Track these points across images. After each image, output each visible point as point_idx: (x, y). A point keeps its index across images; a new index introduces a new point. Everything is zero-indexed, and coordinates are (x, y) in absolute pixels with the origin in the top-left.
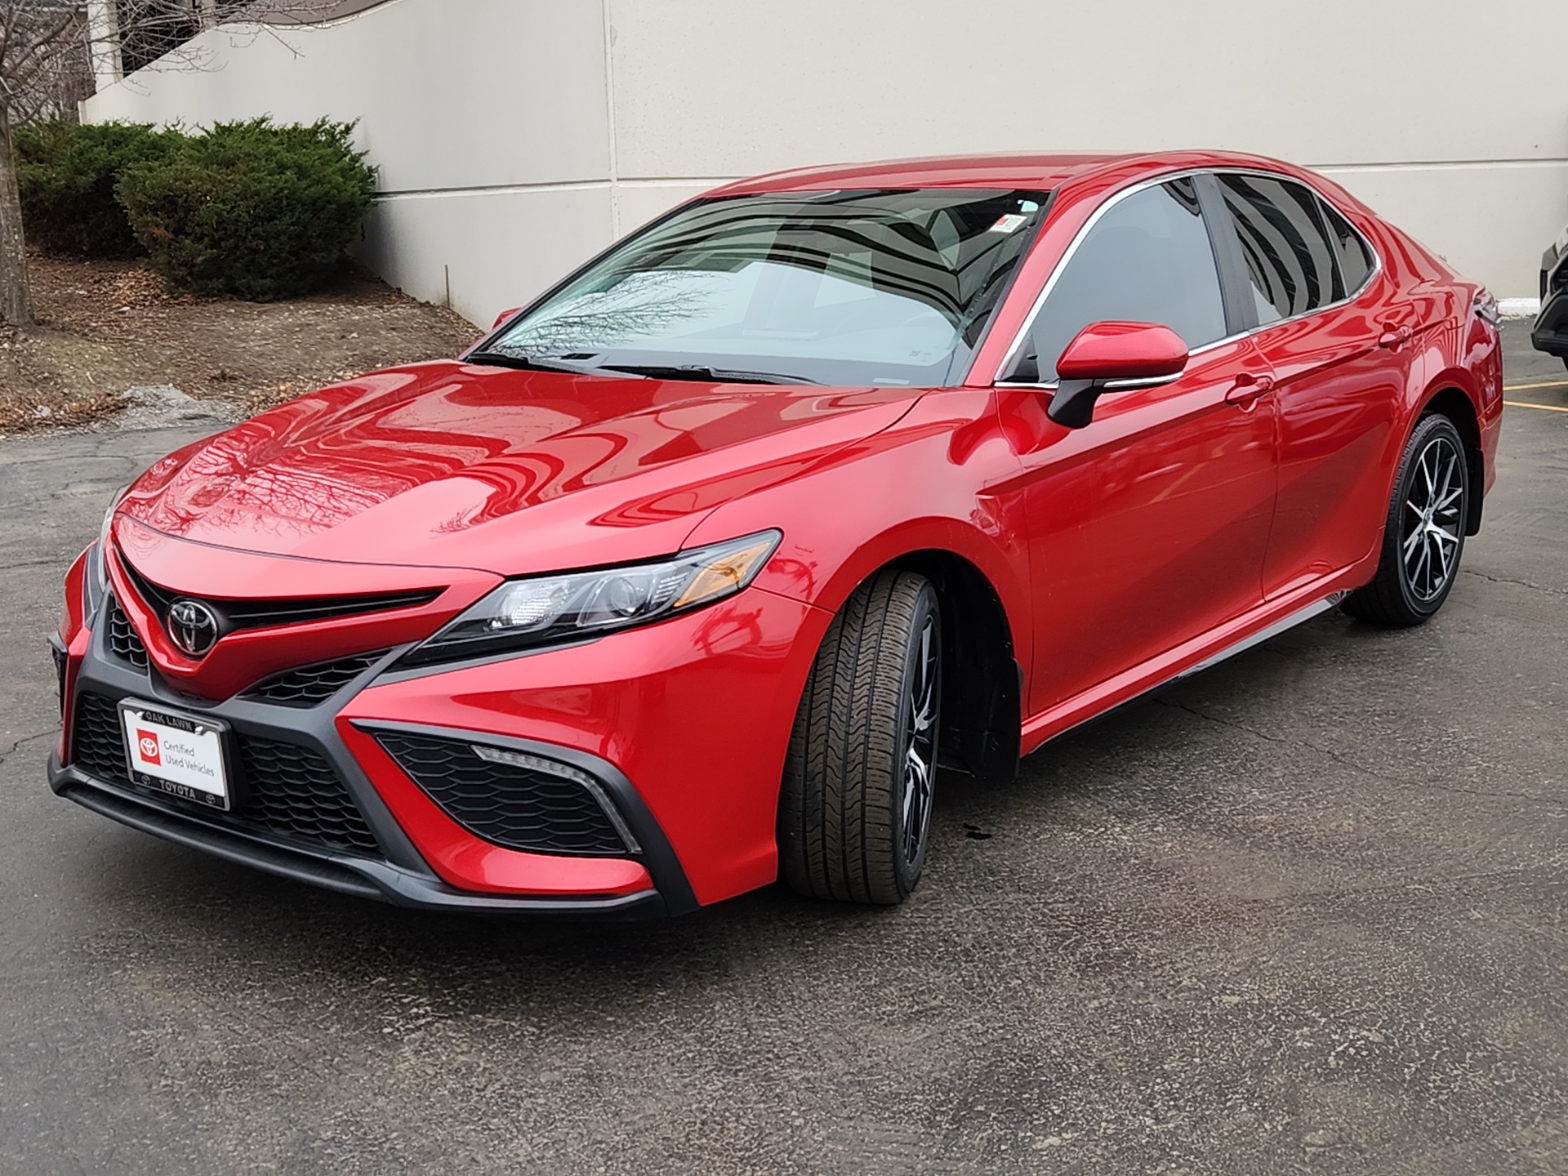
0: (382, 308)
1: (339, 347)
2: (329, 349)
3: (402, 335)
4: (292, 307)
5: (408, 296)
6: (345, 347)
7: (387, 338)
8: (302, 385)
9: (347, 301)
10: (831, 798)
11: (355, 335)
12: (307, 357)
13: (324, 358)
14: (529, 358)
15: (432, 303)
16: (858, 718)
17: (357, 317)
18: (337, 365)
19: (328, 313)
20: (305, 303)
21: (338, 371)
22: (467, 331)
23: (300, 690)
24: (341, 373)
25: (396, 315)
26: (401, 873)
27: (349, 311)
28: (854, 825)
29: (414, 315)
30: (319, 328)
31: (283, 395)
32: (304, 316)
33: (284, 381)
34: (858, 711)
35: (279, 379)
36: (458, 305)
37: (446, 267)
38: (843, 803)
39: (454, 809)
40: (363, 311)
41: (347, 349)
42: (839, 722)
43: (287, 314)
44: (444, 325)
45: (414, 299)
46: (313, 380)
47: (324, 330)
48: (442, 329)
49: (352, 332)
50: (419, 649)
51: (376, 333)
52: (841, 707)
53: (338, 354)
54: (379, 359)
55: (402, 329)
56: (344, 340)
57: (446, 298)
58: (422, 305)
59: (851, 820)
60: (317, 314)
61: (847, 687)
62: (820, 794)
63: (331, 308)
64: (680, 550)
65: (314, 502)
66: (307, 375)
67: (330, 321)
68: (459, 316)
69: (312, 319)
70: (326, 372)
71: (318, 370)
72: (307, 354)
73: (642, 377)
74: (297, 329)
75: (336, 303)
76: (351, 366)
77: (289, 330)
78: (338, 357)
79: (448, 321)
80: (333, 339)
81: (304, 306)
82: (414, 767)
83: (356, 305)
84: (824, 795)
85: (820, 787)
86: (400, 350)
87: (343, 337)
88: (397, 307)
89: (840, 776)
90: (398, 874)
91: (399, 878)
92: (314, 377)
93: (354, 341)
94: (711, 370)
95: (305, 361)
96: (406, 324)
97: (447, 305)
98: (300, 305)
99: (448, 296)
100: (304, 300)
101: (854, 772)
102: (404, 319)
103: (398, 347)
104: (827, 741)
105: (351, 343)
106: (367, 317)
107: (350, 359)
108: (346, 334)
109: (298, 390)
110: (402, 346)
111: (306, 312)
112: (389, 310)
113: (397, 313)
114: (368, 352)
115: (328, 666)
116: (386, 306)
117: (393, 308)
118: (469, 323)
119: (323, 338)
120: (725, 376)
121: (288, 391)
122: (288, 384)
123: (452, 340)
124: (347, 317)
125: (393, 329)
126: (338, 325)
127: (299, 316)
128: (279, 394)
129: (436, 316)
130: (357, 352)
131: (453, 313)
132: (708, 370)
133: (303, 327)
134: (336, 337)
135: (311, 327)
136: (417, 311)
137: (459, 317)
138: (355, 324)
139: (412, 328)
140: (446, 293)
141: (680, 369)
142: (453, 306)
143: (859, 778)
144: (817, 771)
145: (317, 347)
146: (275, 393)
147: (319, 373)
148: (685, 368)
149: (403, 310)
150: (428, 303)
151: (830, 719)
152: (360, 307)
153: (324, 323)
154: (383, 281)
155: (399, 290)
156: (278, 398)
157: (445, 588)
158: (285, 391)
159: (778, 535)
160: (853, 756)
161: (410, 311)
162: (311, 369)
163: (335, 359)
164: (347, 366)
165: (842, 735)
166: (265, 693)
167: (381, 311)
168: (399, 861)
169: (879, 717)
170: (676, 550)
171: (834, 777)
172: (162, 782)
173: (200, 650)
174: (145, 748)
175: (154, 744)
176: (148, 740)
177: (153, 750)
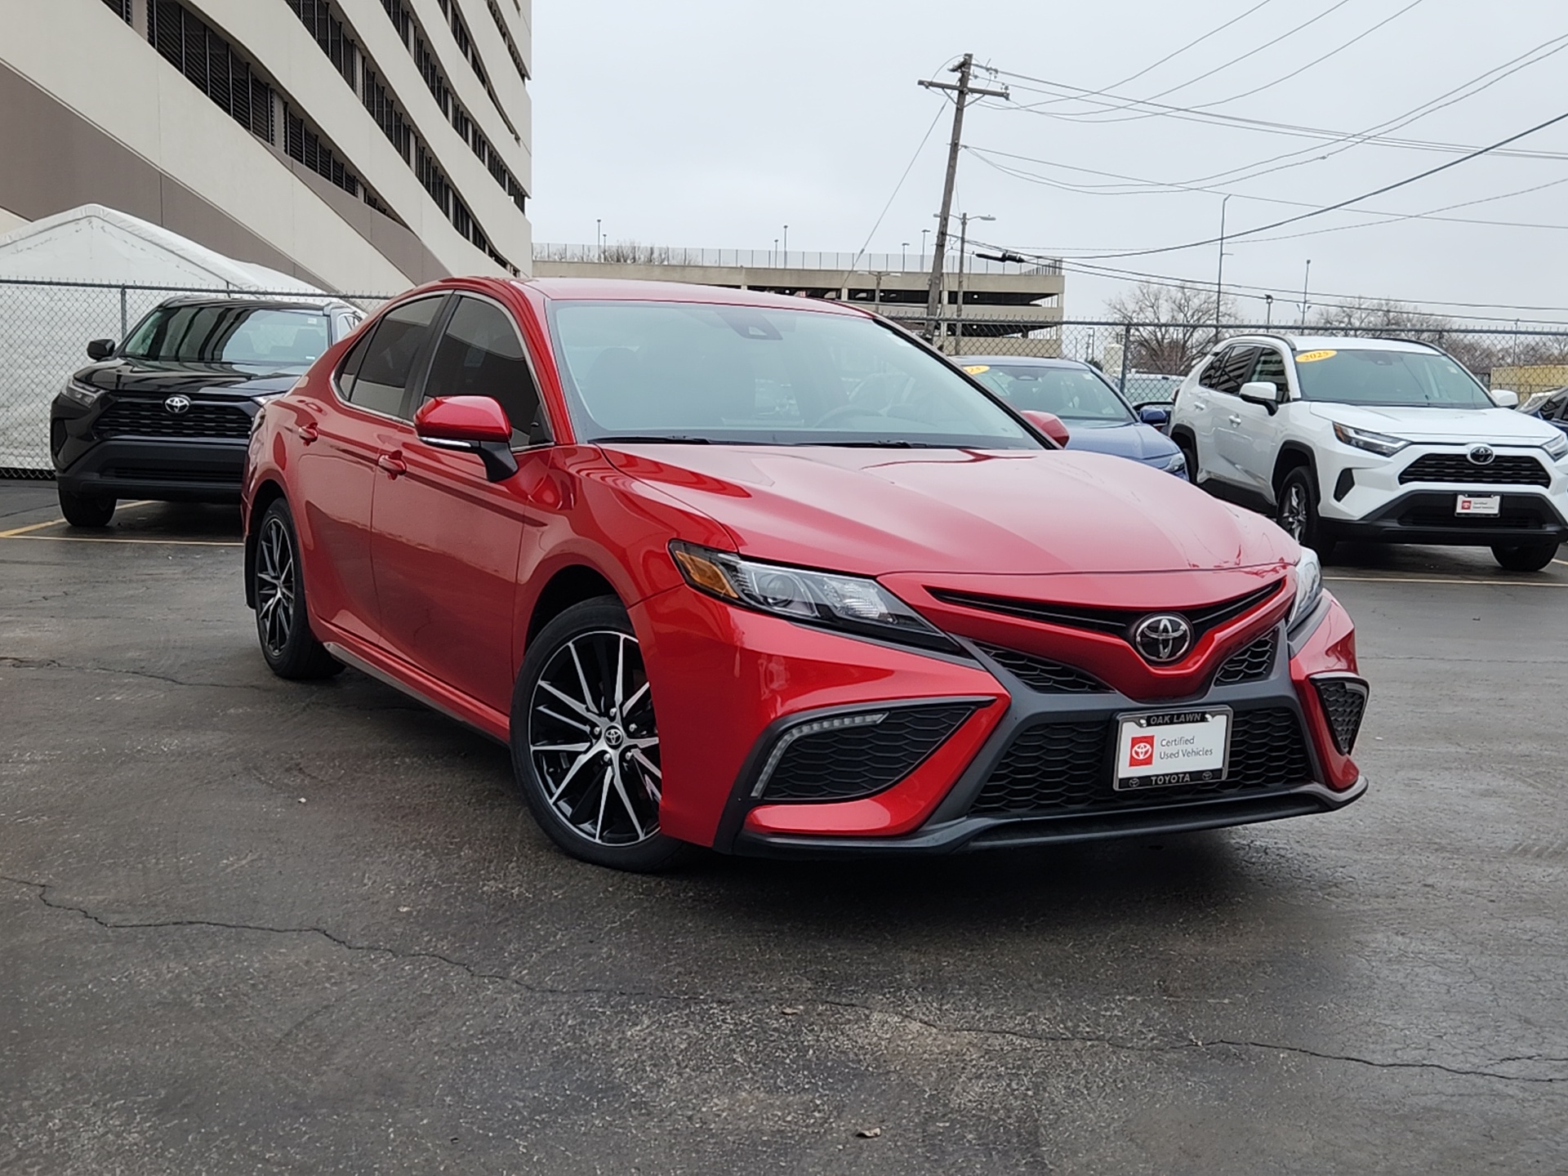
172: (1154, 778)
173: (1175, 654)
174: (1137, 753)
175: (1148, 746)
176: (1142, 745)
177: (1146, 752)
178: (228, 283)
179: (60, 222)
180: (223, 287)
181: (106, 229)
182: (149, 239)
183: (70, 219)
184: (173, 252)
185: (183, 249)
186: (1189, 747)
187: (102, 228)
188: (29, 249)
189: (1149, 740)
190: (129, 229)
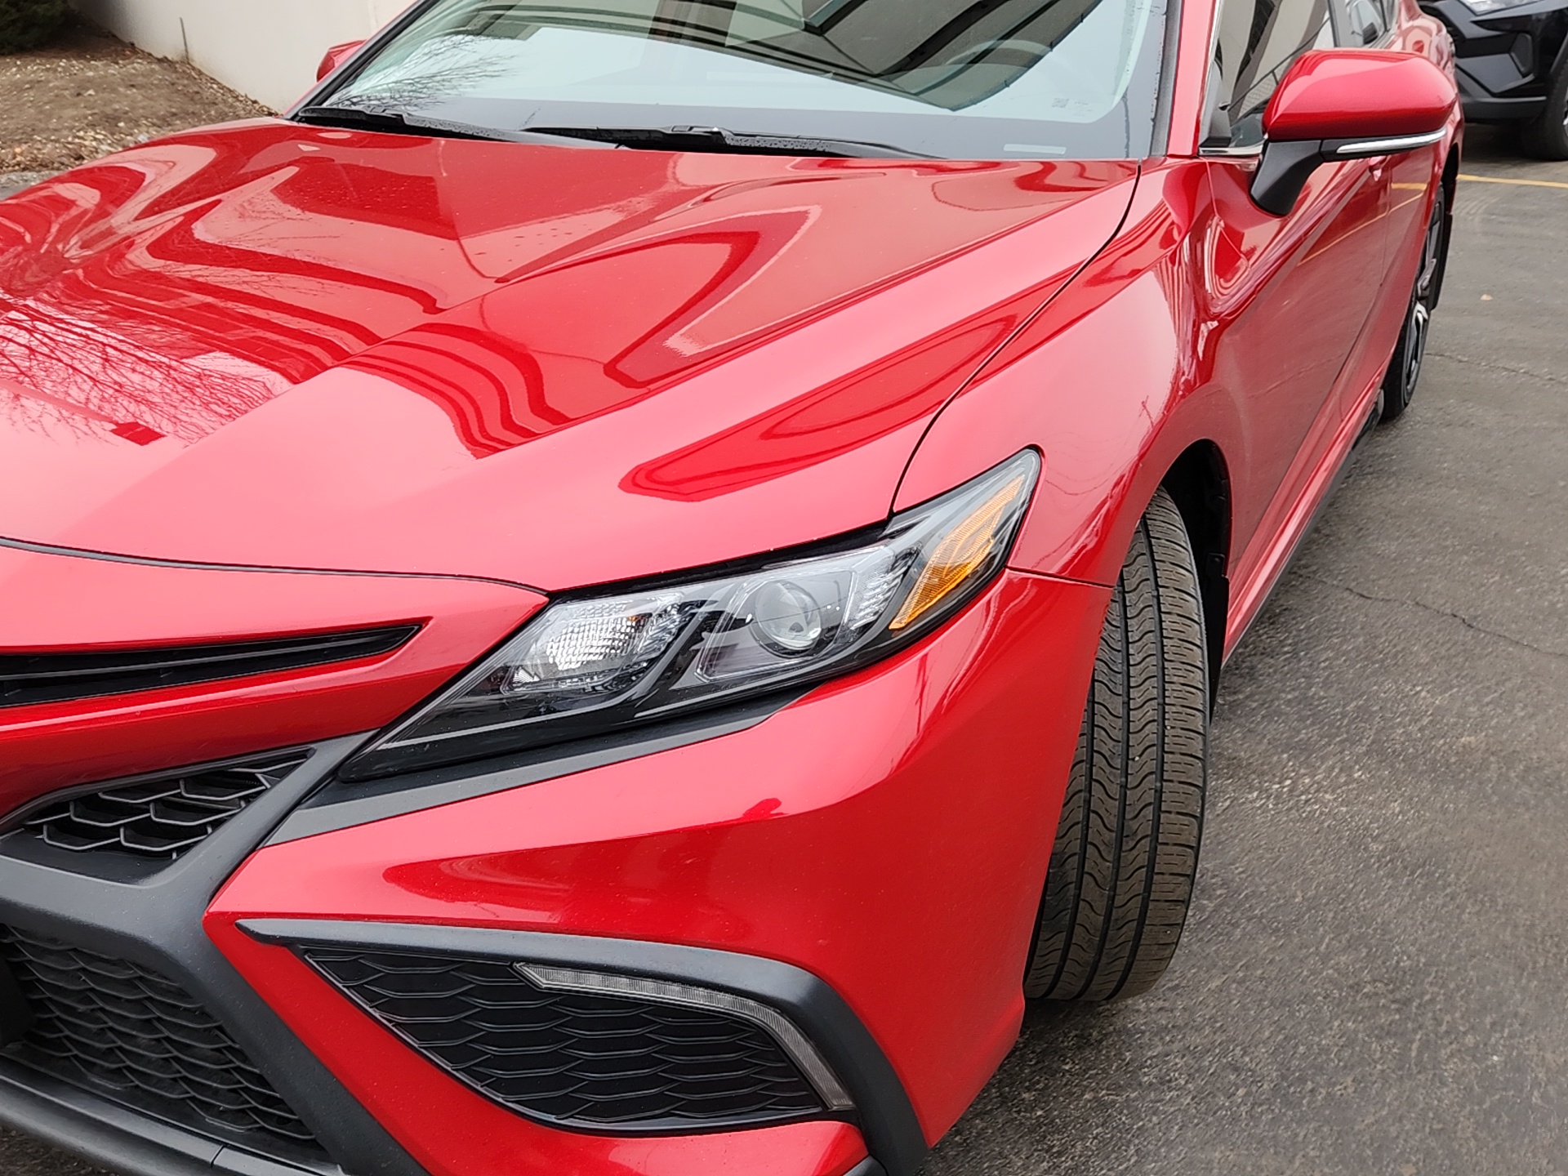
0: (117, 63)
1: (75, 105)
2: (63, 107)
3: (142, 91)
4: (18, 63)
5: (143, 51)
6: (82, 105)
7: (127, 96)
8: (40, 146)
9: (79, 57)
10: (1090, 891)
11: (91, 92)
12: (41, 116)
13: (61, 117)
14: (404, 116)
15: (170, 58)
16: (1141, 763)
17: (91, 74)
18: (77, 124)
19: (60, 69)
20: (33, 58)
21: (78, 131)
22: (212, 88)
23: (114, 832)
24: (81, 134)
25: (133, 71)
27: (82, 66)
28: (1124, 930)
29: (153, 70)
30: (51, 85)
31: (19, 158)
32: (34, 72)
33: (19, 142)
34: (1141, 748)
35: (13, 141)
36: (198, 60)
37: (181, 20)
38: (1112, 898)
39: (480, 1077)
40: (97, 66)
41: (85, 107)
42: (1108, 769)
43: (14, 69)
44: (186, 82)
45: (150, 54)
46: (52, 141)
47: (57, 88)
48: (185, 86)
49: (88, 89)
50: (374, 751)
51: (114, 90)
52: (1111, 743)
53: (75, 113)
54: (120, 118)
55: (142, 87)
56: (80, 97)
57: (184, 53)
58: (160, 61)
59: (1120, 923)
60: (48, 70)
61: (1117, 705)
62: (1073, 886)
63: (62, 64)
64: (892, 514)
65: (85, 371)
66: (44, 136)
67: (62, 78)
68: (200, 71)
69: (42, 76)
70: (65, 132)
71: (56, 130)
72: (41, 112)
73: (612, 146)
74: (27, 86)
75: (67, 58)
76: (93, 126)
77: (18, 87)
78: (76, 116)
79: (189, 77)
80: (68, 97)
81: (32, 61)
82: (388, 1006)
83: (89, 60)
84: (1079, 887)
85: (1073, 876)
86: (143, 108)
87: (79, 94)
88: (133, 63)
89: (1110, 858)
92: (53, 138)
93: (92, 99)
94: (724, 133)
95: (40, 120)
96: (145, 80)
97: (186, 60)
98: (28, 60)
99: (186, 51)
100: (32, 55)
101: (1135, 852)
102: (143, 75)
103: (140, 105)
104: (1088, 802)
105: (89, 101)
106: (102, 73)
107: (90, 118)
108: (82, 92)
109: (35, 152)
110: (145, 103)
111: (35, 68)
112: (125, 66)
113: (134, 68)
114: (108, 110)
115: (173, 783)
116: (121, 62)
117: (129, 64)
118: (212, 79)
119: (57, 96)
120: (749, 142)
121: (25, 154)
122: (24, 147)
123: (197, 97)
124: (80, 74)
125: (133, 86)
126: (73, 82)
127: (28, 72)
128: (14, 158)
129: (176, 71)
130: (96, 111)
131: (194, 69)
132: (719, 133)
133: (34, 84)
134: (71, 95)
135: (42, 84)
136: (155, 67)
137: (200, 73)
138: (90, 80)
139: (152, 84)
140: (183, 47)
141: (670, 132)
142: (193, 61)
143: (1143, 859)
144: (1068, 851)
145: (52, 105)
146: (10, 156)
147: (56, 133)
148: (677, 131)
149: (139, 66)
150: (166, 58)
151: (1092, 765)
152: (93, 62)
153: (56, 79)
154: (114, 36)
155: (133, 44)
156: (14, 161)
157: (421, 622)
158: (21, 154)
159: (1032, 457)
160: (1134, 825)
161: (148, 67)
162: (48, 129)
163: (73, 118)
164: (87, 125)
165: (1115, 790)
166: (38, 829)
167: (117, 67)
169: (1178, 758)
170: (885, 516)
171: (1099, 860)
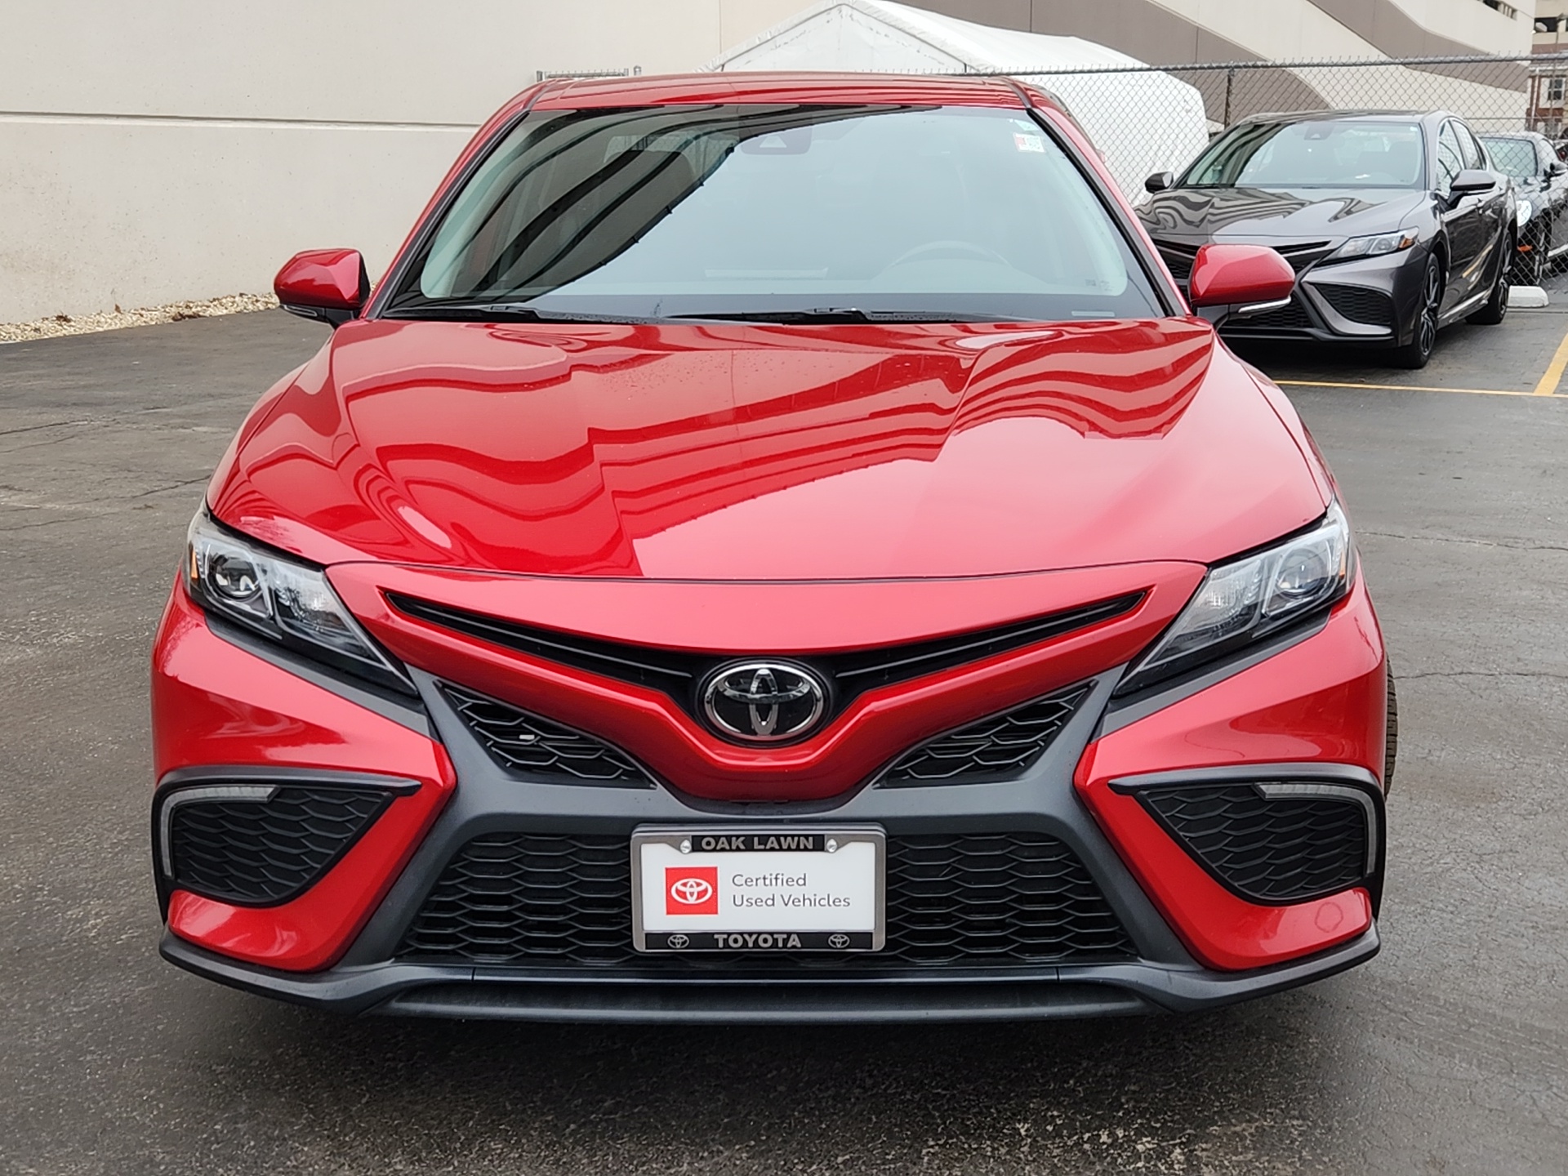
26: (1168, 970)
50: (1137, 674)
90: (1165, 973)
91: (1169, 977)
120: (889, 317)
132: (859, 312)
141: (813, 313)
157: (1146, 591)
168: (1156, 955)
172: (721, 938)
173: (784, 731)
174: (682, 895)
175: (705, 885)
176: (691, 881)
177: (701, 894)
178: (965, 65)
179: (814, 13)
180: (960, 70)
181: (854, 17)
182: (893, 23)
183: (823, 9)
184: (915, 36)
185: (924, 33)
186: (797, 892)
187: (851, 16)
188: (786, 43)
189: (710, 874)
190: (875, 16)
